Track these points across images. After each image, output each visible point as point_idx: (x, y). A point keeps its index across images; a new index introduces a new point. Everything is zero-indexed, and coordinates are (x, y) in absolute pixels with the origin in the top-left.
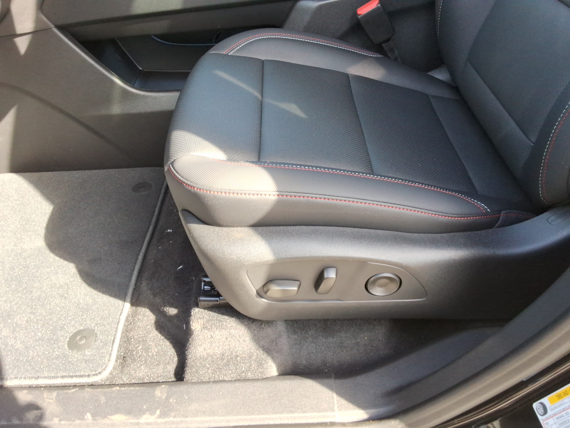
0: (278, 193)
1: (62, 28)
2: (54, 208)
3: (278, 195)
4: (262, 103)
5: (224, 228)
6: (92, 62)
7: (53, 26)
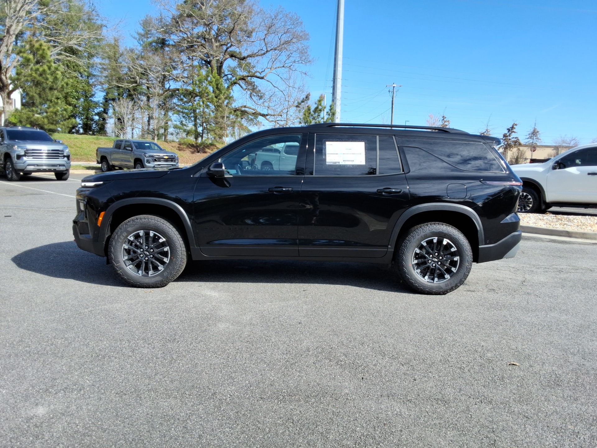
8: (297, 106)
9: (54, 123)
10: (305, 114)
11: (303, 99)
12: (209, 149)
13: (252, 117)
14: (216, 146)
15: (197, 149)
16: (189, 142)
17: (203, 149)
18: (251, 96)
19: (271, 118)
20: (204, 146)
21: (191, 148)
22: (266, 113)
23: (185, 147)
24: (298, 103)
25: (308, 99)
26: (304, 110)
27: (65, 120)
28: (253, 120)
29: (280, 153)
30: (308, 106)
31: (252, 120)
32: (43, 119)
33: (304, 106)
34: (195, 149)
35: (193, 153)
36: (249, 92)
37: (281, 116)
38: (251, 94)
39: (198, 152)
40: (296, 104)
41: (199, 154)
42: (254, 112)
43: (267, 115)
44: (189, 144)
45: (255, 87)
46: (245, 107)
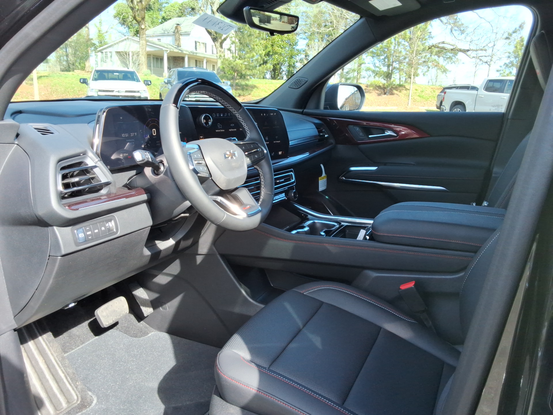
0: (258, 389)
1: (223, 256)
2: (176, 365)
3: (257, 391)
4: (300, 331)
5: (228, 403)
6: (232, 277)
7: (218, 254)
8: (507, 38)
9: (251, 69)
10: (516, 47)
11: (516, 29)
12: (397, 90)
13: (451, 55)
14: (405, 87)
15: (384, 90)
16: (376, 83)
17: (391, 90)
18: (451, 31)
19: (473, 54)
20: (392, 87)
21: (377, 90)
22: (467, 48)
23: (371, 88)
24: (508, 34)
25: (522, 29)
26: (515, 43)
27: (260, 65)
28: (452, 59)
29: (477, 90)
30: (521, 37)
31: (450, 58)
32: (241, 65)
33: (516, 38)
34: (383, 91)
35: (379, 95)
36: (450, 27)
37: (486, 50)
38: (452, 27)
39: (385, 94)
40: (506, 35)
41: (386, 95)
42: (452, 47)
43: (468, 51)
44: (376, 85)
45: (458, 20)
46: (443, 43)
